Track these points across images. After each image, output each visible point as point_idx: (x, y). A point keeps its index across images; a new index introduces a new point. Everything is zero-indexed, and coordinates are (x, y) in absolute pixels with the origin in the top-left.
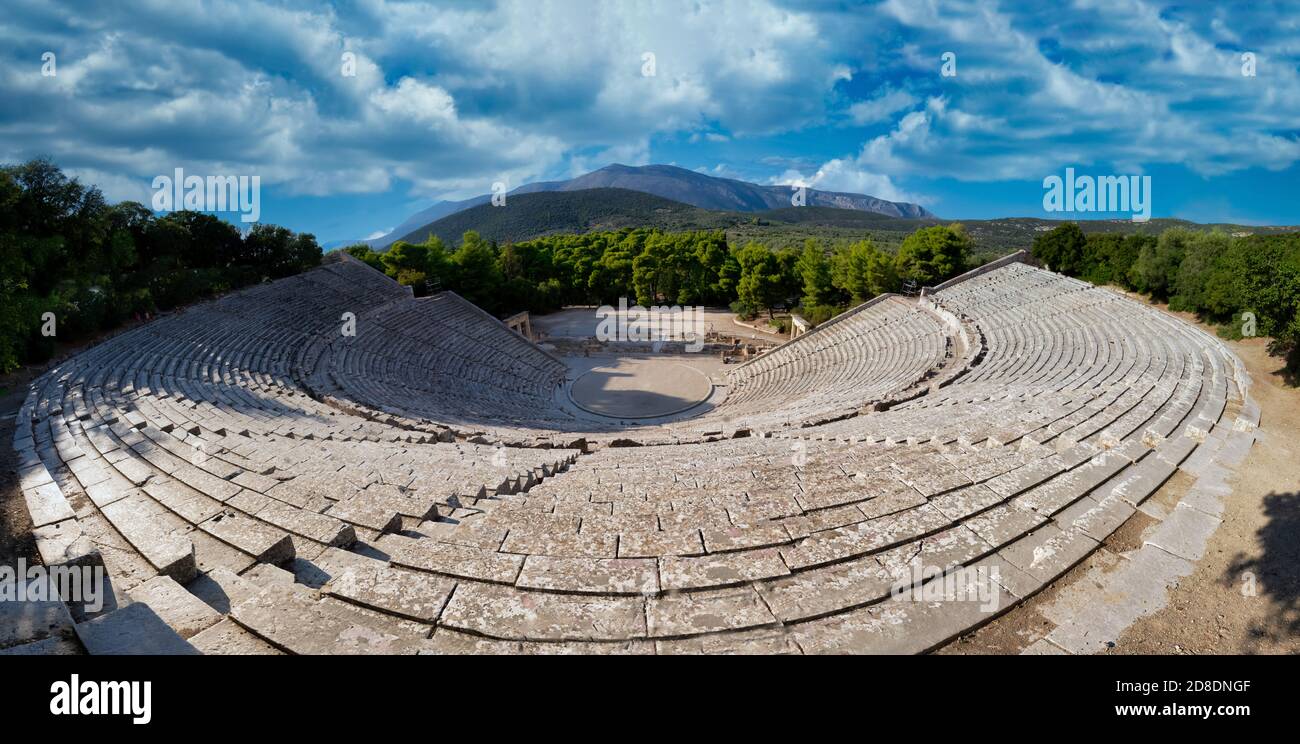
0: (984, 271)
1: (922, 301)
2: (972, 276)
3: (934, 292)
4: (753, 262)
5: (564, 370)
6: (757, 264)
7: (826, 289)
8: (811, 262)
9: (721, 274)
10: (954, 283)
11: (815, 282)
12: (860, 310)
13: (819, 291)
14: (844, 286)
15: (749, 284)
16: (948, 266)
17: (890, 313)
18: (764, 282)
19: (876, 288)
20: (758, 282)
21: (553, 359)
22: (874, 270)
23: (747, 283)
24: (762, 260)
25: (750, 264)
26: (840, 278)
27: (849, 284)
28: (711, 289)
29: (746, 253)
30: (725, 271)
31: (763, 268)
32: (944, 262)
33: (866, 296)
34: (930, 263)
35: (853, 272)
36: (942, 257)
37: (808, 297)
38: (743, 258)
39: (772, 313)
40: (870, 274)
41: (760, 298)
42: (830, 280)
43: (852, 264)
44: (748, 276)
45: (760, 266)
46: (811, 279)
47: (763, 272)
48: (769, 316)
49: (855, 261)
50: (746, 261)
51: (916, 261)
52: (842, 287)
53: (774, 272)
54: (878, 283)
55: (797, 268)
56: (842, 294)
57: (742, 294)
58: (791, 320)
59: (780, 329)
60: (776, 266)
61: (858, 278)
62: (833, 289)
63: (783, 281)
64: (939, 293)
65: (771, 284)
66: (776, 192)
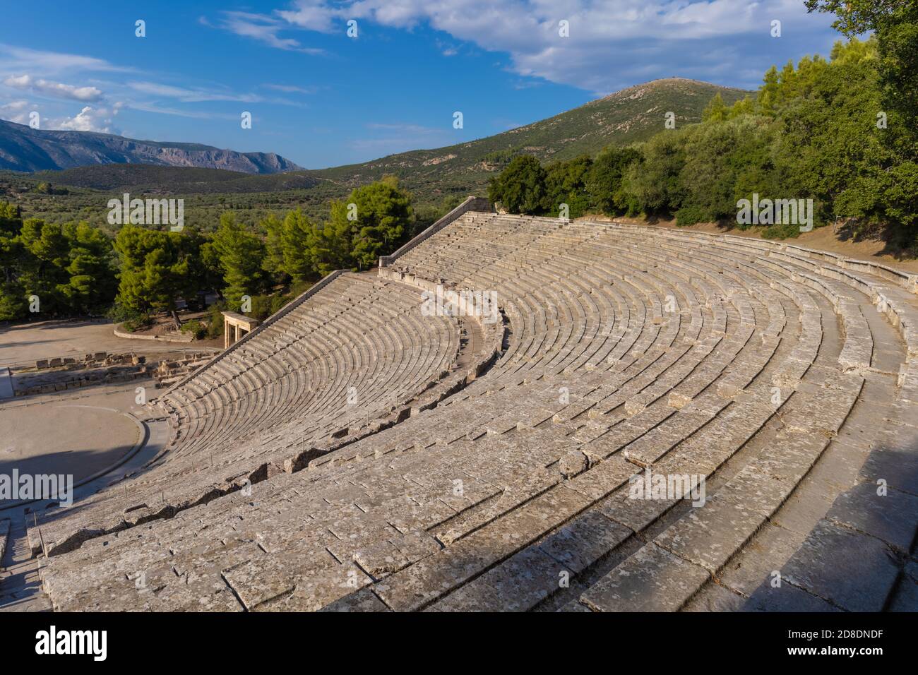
0: (438, 228)
1: (382, 272)
2: (427, 236)
3: (392, 261)
4: (142, 248)
6: (150, 250)
7: (256, 275)
8: (232, 243)
9: (73, 267)
10: (411, 247)
11: (240, 267)
12: (312, 293)
13: (246, 278)
14: (280, 268)
15: (144, 278)
16: (399, 228)
17: (350, 292)
18: (164, 273)
19: (322, 266)
20: (157, 275)
22: (318, 245)
23: (133, 280)
24: (157, 245)
25: (138, 251)
26: (274, 259)
27: (288, 266)
28: (60, 294)
29: (129, 236)
30: (80, 265)
31: (160, 256)
32: (394, 225)
33: (311, 277)
34: (378, 228)
35: (289, 251)
37: (231, 289)
38: (127, 243)
39: (177, 315)
40: (314, 251)
41: (161, 297)
42: (260, 263)
43: (288, 241)
44: (136, 268)
45: (155, 253)
46: (233, 265)
47: (161, 261)
48: (173, 321)
49: (290, 237)
50: (132, 247)
51: (360, 229)
52: (278, 270)
53: (174, 261)
54: (325, 260)
55: (206, 252)
56: (280, 280)
57: (132, 294)
58: (216, 319)
59: (201, 335)
60: (175, 252)
61: (297, 257)
62: (265, 275)
63: (190, 271)
64: (398, 261)
65: (176, 277)
66: (66, 141)
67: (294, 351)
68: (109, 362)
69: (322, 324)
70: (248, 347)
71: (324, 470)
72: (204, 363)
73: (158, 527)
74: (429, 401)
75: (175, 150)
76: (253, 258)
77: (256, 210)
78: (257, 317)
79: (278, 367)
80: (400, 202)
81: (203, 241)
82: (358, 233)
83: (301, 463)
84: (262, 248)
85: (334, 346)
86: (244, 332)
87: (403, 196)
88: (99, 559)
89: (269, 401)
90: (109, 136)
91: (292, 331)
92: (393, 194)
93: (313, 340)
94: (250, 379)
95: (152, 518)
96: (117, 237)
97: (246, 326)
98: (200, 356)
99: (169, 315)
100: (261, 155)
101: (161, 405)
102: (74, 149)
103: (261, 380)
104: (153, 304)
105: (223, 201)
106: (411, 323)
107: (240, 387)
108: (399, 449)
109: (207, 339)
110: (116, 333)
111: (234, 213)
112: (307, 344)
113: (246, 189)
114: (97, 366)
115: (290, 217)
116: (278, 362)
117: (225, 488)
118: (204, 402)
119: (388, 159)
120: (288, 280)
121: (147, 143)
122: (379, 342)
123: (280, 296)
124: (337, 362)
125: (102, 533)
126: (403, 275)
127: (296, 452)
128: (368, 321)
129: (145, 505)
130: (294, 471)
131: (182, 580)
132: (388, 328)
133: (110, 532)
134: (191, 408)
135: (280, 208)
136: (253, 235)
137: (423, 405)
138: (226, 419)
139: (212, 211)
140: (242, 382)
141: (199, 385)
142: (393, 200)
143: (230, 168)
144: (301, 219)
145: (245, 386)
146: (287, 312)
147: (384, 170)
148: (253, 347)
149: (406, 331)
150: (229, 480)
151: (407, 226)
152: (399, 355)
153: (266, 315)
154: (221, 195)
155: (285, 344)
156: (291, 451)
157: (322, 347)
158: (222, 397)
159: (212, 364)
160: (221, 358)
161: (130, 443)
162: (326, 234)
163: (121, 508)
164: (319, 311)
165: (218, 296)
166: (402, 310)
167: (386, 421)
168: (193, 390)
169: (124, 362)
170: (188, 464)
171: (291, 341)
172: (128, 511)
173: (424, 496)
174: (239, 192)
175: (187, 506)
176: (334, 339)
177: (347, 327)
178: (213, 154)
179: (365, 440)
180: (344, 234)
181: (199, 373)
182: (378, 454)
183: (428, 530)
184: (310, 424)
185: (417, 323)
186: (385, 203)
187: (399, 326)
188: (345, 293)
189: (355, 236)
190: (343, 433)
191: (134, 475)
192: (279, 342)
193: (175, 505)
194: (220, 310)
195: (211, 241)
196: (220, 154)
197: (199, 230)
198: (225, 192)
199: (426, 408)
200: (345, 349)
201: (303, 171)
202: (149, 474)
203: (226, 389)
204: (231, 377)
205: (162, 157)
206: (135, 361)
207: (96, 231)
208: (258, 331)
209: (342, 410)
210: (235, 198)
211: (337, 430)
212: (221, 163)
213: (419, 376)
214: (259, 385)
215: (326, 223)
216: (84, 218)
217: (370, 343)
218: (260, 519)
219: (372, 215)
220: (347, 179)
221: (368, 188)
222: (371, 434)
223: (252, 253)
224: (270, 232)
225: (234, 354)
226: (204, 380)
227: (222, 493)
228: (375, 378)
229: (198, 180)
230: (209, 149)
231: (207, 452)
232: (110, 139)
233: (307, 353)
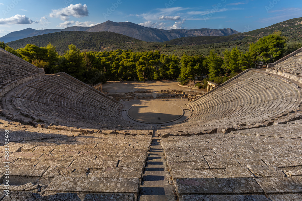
1: (268, 70)
3: (273, 65)
6: (189, 62)
7: (219, 70)
8: (213, 60)
9: (170, 67)
10: (284, 60)
11: (214, 67)
12: (238, 76)
13: (216, 71)
14: (228, 67)
15: (187, 70)
16: (279, 52)
17: (253, 77)
18: (192, 69)
19: (243, 67)
20: (190, 69)
22: (243, 60)
23: (184, 70)
24: (191, 61)
25: (186, 62)
26: (226, 65)
27: (231, 67)
28: (167, 74)
29: (184, 58)
30: (172, 66)
31: (192, 64)
32: (276, 51)
33: (238, 70)
34: (268, 53)
35: (231, 62)
37: (211, 74)
38: (183, 60)
39: (194, 81)
40: (240, 62)
41: (191, 76)
42: (221, 66)
43: (231, 58)
44: (185, 67)
45: (190, 63)
46: (212, 66)
47: (192, 65)
48: (193, 83)
49: (232, 57)
50: (184, 61)
51: (260, 53)
52: (227, 68)
53: (195, 65)
54: (244, 65)
55: (204, 63)
56: (227, 72)
57: (183, 74)
58: (205, 83)
59: (200, 87)
60: (196, 62)
61: (234, 64)
62: (222, 70)
63: (199, 68)
64: (276, 65)
65: (195, 70)
66: (171, 32)
67: (229, 96)
68: (177, 93)
69: (240, 87)
70: (214, 93)
71: (236, 135)
72: (201, 96)
73: (186, 138)
74: (282, 121)
75: (198, 31)
76: (219, 64)
77: (221, 48)
78: (218, 83)
79: (223, 100)
80: (280, 41)
81: (204, 59)
82: (259, 55)
83: (228, 131)
84: (222, 61)
85: (244, 95)
86: (213, 88)
87: (282, 39)
88: (172, 141)
89: (219, 110)
90: (181, 29)
91: (229, 89)
92: (278, 39)
93: (237, 93)
94: (214, 102)
95: (184, 135)
96: (181, 58)
97: (214, 86)
98: (200, 93)
99: (192, 81)
100: (225, 29)
101: (188, 106)
102: (173, 34)
103: (217, 103)
104: (188, 78)
105: (211, 46)
106: (279, 90)
107: (210, 104)
108: (267, 135)
109: (202, 89)
110: (179, 85)
111: (214, 49)
112: (234, 94)
113: (219, 42)
114: (174, 93)
115: (232, 50)
116: (223, 98)
117: (204, 133)
118: (200, 107)
119: (277, 24)
120: (230, 72)
121: (191, 30)
122: (262, 96)
123: (226, 77)
124: (244, 101)
125: (173, 135)
126: (278, 71)
127: (227, 128)
128: (259, 88)
129: (183, 131)
130: (225, 133)
131: (192, 154)
132: (267, 91)
133: (175, 136)
134: (196, 108)
135: (229, 47)
136: (220, 57)
137: (280, 122)
138: (205, 113)
139: (207, 50)
140: (211, 103)
141: (198, 102)
142: (278, 41)
143: (214, 35)
144: (237, 51)
145: (212, 104)
146: (228, 82)
147: (274, 29)
148: (216, 92)
149: (276, 93)
150: (205, 131)
151: (283, 51)
152: (271, 102)
153: (221, 83)
154: (210, 44)
155: (226, 93)
156: (225, 127)
157: (239, 95)
158: (204, 106)
159: (203, 96)
160: (206, 95)
161: (180, 114)
162: (246, 56)
163: (177, 130)
164: (240, 83)
165: (206, 76)
166: (275, 85)
167: (262, 125)
168: (197, 103)
169: (180, 93)
170: (194, 123)
171: (228, 92)
172: (179, 132)
173: (278, 155)
174: (216, 43)
175: (193, 135)
176: (244, 93)
177: (250, 89)
178: (210, 31)
179: (253, 129)
180: (253, 55)
181: (199, 98)
182: (257, 135)
183: (279, 167)
184: (232, 120)
185: (281, 90)
186: (274, 42)
187: (272, 91)
188: (250, 77)
189: (258, 56)
190: (244, 125)
191: (180, 123)
192: (224, 92)
193: (190, 133)
194: (206, 80)
195: (206, 59)
196: (212, 30)
197: (203, 56)
198: (212, 43)
199: (281, 123)
200: (248, 97)
201: (240, 34)
202: (184, 124)
203: (206, 104)
204: (208, 101)
205: (195, 34)
206: (183, 93)
207: (176, 57)
208: (218, 88)
209: (245, 117)
210: (215, 45)
211: (241, 124)
212: (211, 34)
213: (279, 111)
214: (216, 104)
215: (247, 52)
216: (174, 53)
217: (258, 96)
218: (214, 144)
219: (267, 48)
220: (257, 35)
221: (266, 37)
222: (255, 127)
223: (219, 63)
224: (225, 55)
225: (210, 94)
226: (200, 101)
227: (203, 134)
228: (259, 108)
229: (204, 40)
230: (208, 29)
231: (199, 121)
232: (181, 30)
233: (234, 97)
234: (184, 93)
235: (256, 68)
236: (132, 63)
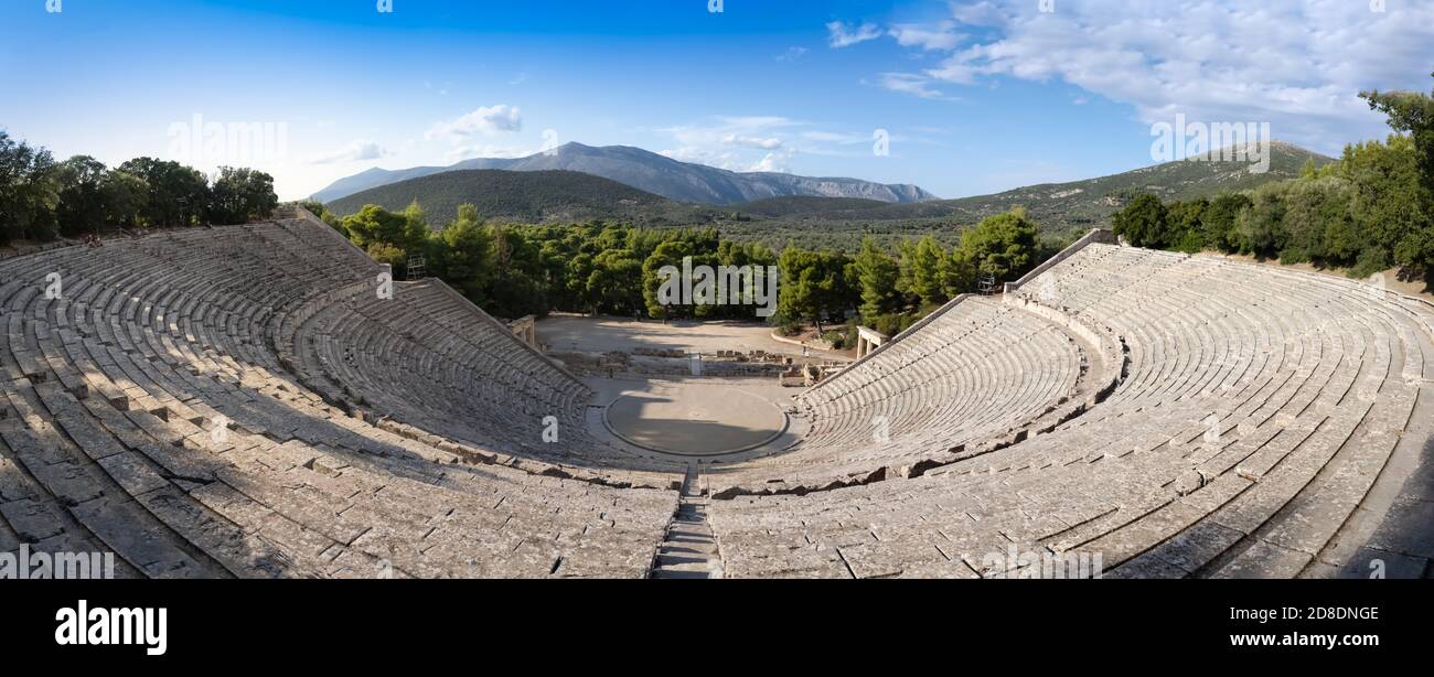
0: (1063, 258)
1: (1006, 298)
2: (1052, 265)
3: (1017, 287)
4: (799, 265)
5: (589, 393)
6: (804, 268)
7: (889, 294)
8: (870, 264)
10: (1036, 274)
11: (875, 287)
12: (939, 314)
13: (880, 297)
14: (911, 289)
15: (798, 291)
16: (1024, 256)
17: (974, 316)
18: (813, 288)
19: (949, 289)
20: (808, 290)
21: (572, 378)
22: (948, 269)
24: (810, 264)
25: (795, 268)
26: (906, 280)
27: (918, 287)
29: (790, 255)
31: (812, 273)
32: (1020, 253)
33: (939, 299)
34: (1004, 255)
35: (920, 274)
36: (1016, 247)
37: (867, 306)
38: (788, 261)
39: (820, 325)
40: (942, 274)
41: (809, 309)
42: (893, 283)
43: (919, 264)
44: (793, 283)
45: (808, 271)
46: (870, 284)
47: (813, 277)
48: (816, 330)
49: (922, 260)
50: (791, 264)
51: (987, 255)
52: (909, 291)
53: (822, 278)
54: (952, 284)
55: (848, 273)
56: (909, 300)
57: (787, 304)
58: (852, 332)
59: (838, 345)
60: (823, 270)
61: (927, 280)
62: (897, 294)
63: (834, 288)
64: (1022, 287)
65: (822, 291)
66: (753, 180)
67: (918, 369)
68: (765, 359)
69: (945, 344)
70: (878, 361)
71: (939, 479)
72: (839, 370)
73: (793, 500)
74: (1047, 425)
75: (831, 184)
76: (888, 279)
77: (894, 235)
78: (887, 333)
79: (902, 381)
80: (1027, 231)
81: (847, 261)
82: (985, 259)
83: (918, 470)
84: (897, 269)
85: (956, 367)
86: (875, 346)
87: (1031, 226)
88: (747, 512)
89: (892, 412)
90: (783, 174)
91: (918, 350)
92: (1021, 224)
93: (937, 360)
94: (877, 390)
95: (787, 492)
96: (781, 256)
97: (877, 341)
98: (836, 363)
99: (814, 325)
100: (902, 186)
101: (801, 401)
102: (758, 186)
103: (887, 392)
104: (802, 314)
105: (866, 227)
106: (1032, 348)
107: (867, 395)
108: (1014, 468)
109: (842, 349)
110: (773, 335)
111: (874, 236)
112: (931, 363)
113: (886, 216)
114: (757, 361)
115: (923, 242)
116: (903, 377)
117: (847, 482)
118: (836, 405)
119: (1017, 191)
120: (917, 301)
121: (810, 178)
122: (1000, 365)
123: (909, 315)
124: (957, 381)
125: (749, 493)
126: (1027, 302)
127: (914, 461)
128: (991, 344)
129: (782, 481)
130: (910, 477)
131: (813, 547)
132: (1009, 352)
133: (756, 494)
134: (824, 408)
135: (914, 234)
136: (889, 258)
137: (1040, 429)
138: (852, 422)
139: (856, 235)
140: (869, 392)
141: (832, 389)
142: (1021, 229)
143: (875, 198)
144: (933, 244)
145: (872, 396)
146: (914, 331)
147: (1013, 201)
148: (881, 360)
149: (1027, 356)
150: (851, 475)
151: (1033, 254)
152: (1019, 380)
153: (895, 332)
154: (864, 222)
155: (910, 361)
156: (908, 459)
157: (945, 367)
158: (851, 403)
159: (845, 372)
160: (853, 367)
161: (774, 428)
162: (955, 259)
163: (763, 478)
164: (945, 332)
165: (854, 311)
166: (1024, 336)
167: (1002, 442)
168: (827, 393)
169: (777, 361)
170: (818, 455)
171: (916, 359)
172: (770, 482)
173: (1038, 511)
174: (881, 219)
175: (816, 490)
176: (957, 360)
177: (969, 349)
178: (862, 186)
179: (981, 457)
180: (972, 259)
181: (834, 379)
182: (993, 471)
183: (1039, 540)
184: (928, 437)
185: (1038, 348)
186: (1013, 231)
187: (1020, 351)
188: (970, 317)
189: (983, 261)
190: (961, 448)
191: (775, 455)
192: (905, 358)
193: (806, 486)
194: (856, 324)
195: (853, 262)
196: (867, 185)
197: (844, 252)
198: (868, 219)
199: (1043, 431)
200: (966, 370)
201: (939, 202)
202: (787, 456)
203: (855, 396)
204: (860, 386)
205: (821, 190)
206: (784, 361)
207: (766, 250)
208: (887, 347)
209: (961, 427)
210: (877, 224)
211: (953, 446)
212: (867, 194)
213: (1038, 401)
214: (884, 396)
215: (956, 249)
216: (759, 239)
217: (991, 366)
218: (875, 513)
219: (999, 243)
220: (978, 208)
221: (997, 216)
222: (987, 452)
223: (887, 274)
224: (904, 255)
225: (864, 365)
226: (837, 385)
227: (844, 485)
228: (994, 399)
229: (847, 208)
230: (859, 182)
231: (834, 448)
232: (783, 176)
233: (930, 371)
234: (789, 361)
235: (980, 293)
236: (629, 261)
